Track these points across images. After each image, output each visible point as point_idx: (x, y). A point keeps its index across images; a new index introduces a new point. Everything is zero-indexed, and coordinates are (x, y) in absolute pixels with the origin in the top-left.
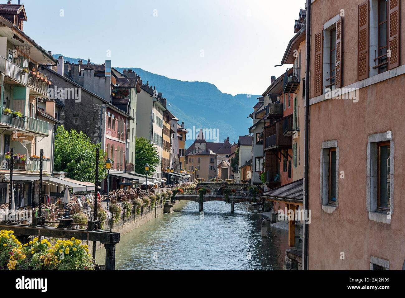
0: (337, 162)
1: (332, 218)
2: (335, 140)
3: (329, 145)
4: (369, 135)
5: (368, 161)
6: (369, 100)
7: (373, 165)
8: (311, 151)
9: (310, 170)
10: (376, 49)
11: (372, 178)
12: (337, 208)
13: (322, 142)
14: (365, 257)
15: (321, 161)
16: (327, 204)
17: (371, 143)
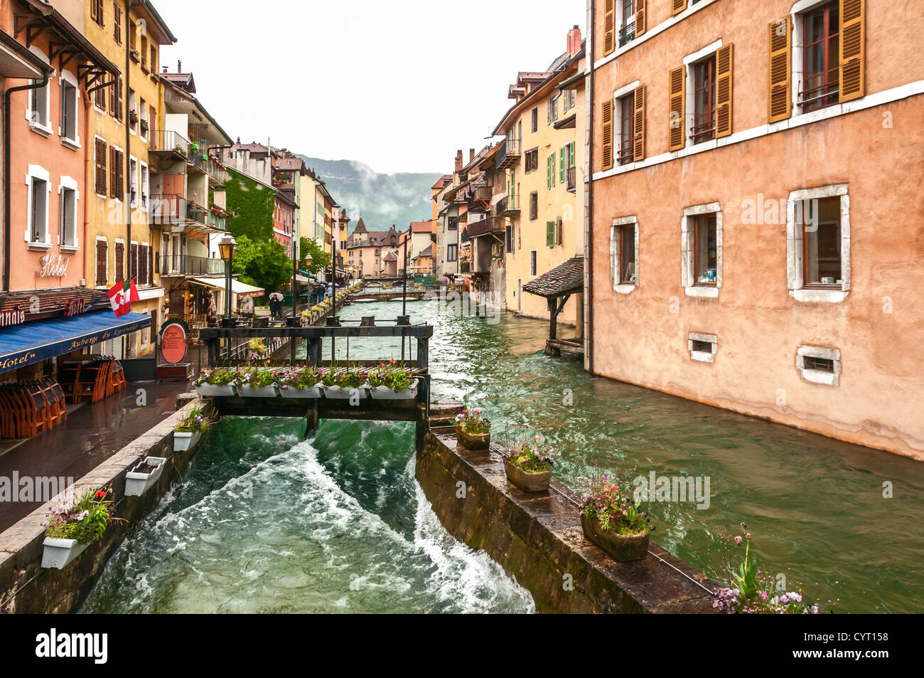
0: (637, 239)
1: (630, 298)
2: (633, 215)
3: (624, 221)
4: (685, 208)
5: (684, 236)
6: (684, 171)
7: (690, 239)
8: (595, 229)
9: (595, 249)
10: (693, 117)
11: (689, 253)
12: (637, 288)
13: (614, 218)
14: (681, 334)
15: (612, 238)
16: (621, 283)
17: (688, 216)
